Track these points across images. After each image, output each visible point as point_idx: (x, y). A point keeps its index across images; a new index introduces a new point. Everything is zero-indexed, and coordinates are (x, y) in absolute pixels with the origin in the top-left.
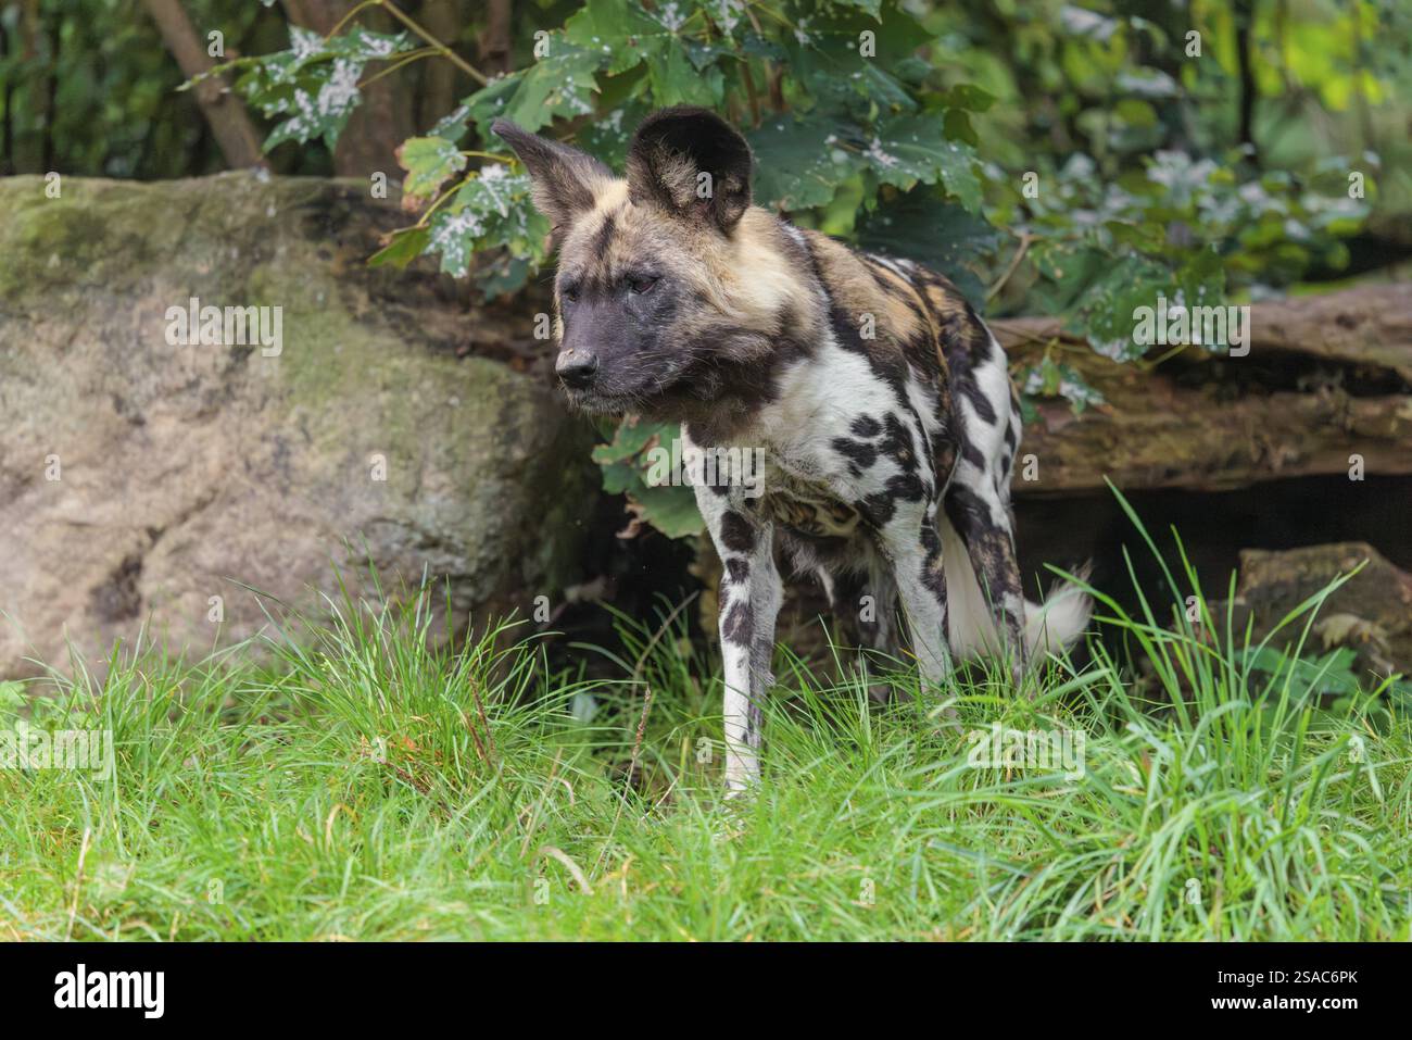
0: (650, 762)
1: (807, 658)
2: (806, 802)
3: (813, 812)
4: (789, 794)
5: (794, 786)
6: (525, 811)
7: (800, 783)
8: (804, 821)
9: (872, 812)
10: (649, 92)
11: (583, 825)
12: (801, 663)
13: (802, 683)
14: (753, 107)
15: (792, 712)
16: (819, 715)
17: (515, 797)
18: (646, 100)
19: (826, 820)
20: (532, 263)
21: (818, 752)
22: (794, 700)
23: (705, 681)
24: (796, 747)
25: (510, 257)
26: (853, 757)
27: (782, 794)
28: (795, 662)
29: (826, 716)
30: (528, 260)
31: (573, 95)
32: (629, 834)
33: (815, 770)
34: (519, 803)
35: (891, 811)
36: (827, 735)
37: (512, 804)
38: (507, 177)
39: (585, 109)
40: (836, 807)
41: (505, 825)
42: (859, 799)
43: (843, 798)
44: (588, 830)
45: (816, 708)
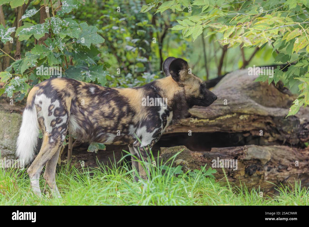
0: (48, 189)
1: (78, 169)
2: (77, 196)
3: (79, 197)
4: (74, 194)
5: (75, 193)
6: (24, 198)
7: (76, 192)
8: (77, 199)
9: (90, 198)
10: (47, 62)
11: (35, 201)
12: (77, 170)
13: (77, 173)
14: (67, 65)
15: (75, 179)
16: (80, 179)
17: (22, 196)
18: (46, 64)
19: (81, 199)
20: (25, 95)
21: (80, 186)
22: (75, 177)
23: (58, 173)
24: (76, 185)
25: (21, 93)
26: (87, 187)
27: (73, 194)
28: (75, 170)
29: (81, 180)
30: (25, 94)
31: (32, 63)
32: (44, 202)
33: (79, 190)
34: (22, 197)
35: (94, 197)
36: (81, 183)
37: (21, 197)
38: (20, 79)
39: (35, 66)
40: (83, 197)
41: (20, 201)
42: (88, 195)
43: (85, 195)
44: (36, 202)
45: (79, 178)
